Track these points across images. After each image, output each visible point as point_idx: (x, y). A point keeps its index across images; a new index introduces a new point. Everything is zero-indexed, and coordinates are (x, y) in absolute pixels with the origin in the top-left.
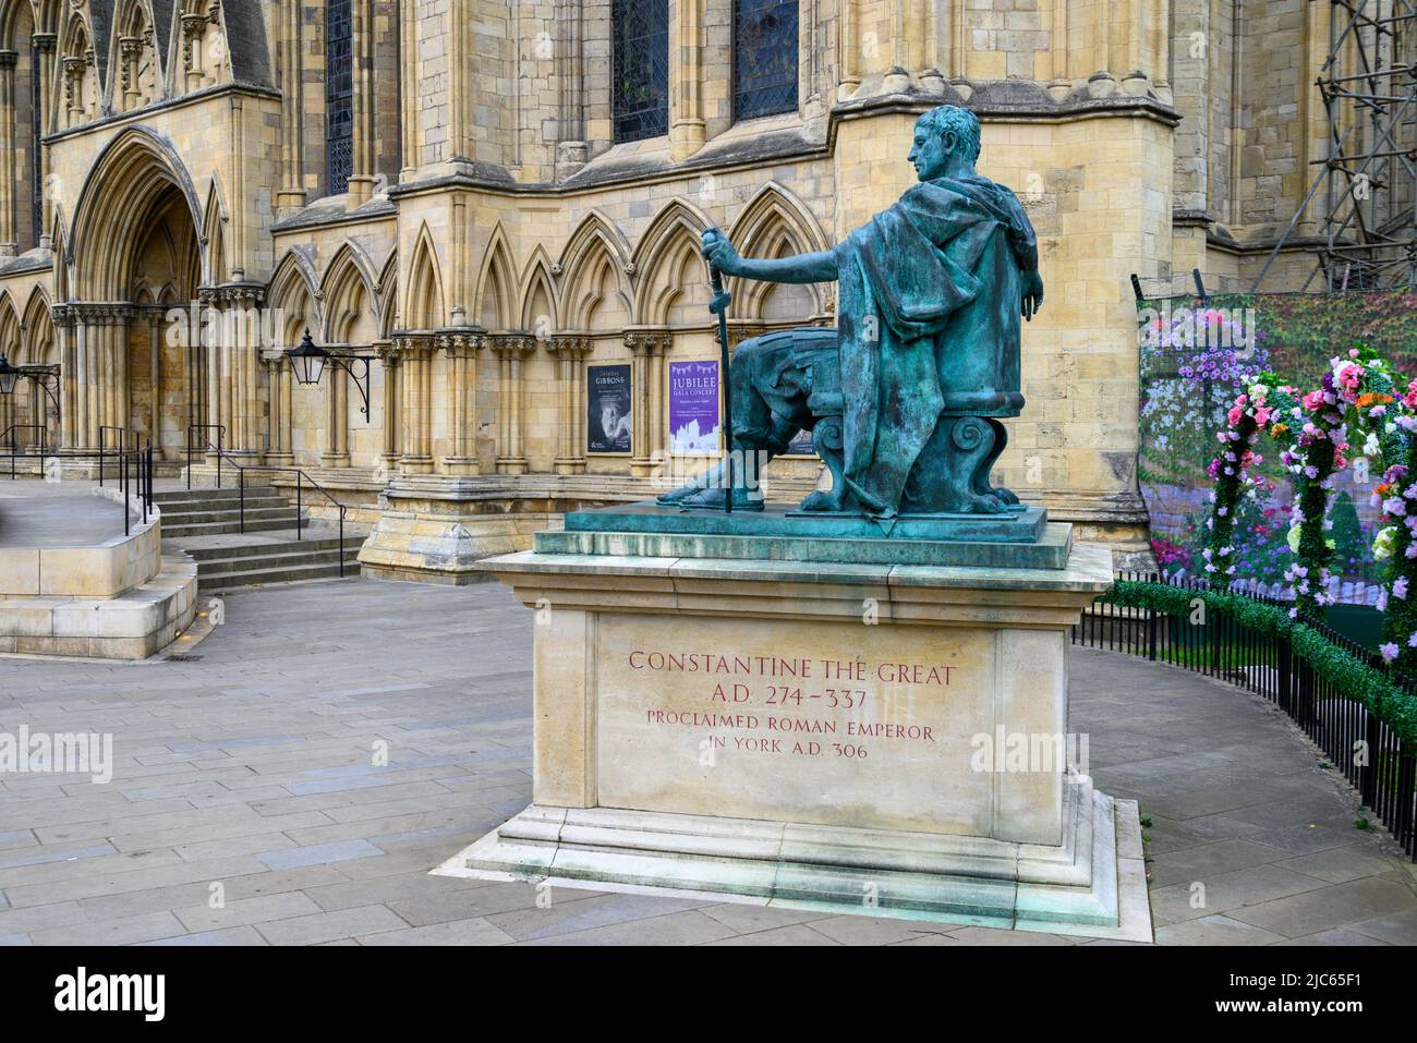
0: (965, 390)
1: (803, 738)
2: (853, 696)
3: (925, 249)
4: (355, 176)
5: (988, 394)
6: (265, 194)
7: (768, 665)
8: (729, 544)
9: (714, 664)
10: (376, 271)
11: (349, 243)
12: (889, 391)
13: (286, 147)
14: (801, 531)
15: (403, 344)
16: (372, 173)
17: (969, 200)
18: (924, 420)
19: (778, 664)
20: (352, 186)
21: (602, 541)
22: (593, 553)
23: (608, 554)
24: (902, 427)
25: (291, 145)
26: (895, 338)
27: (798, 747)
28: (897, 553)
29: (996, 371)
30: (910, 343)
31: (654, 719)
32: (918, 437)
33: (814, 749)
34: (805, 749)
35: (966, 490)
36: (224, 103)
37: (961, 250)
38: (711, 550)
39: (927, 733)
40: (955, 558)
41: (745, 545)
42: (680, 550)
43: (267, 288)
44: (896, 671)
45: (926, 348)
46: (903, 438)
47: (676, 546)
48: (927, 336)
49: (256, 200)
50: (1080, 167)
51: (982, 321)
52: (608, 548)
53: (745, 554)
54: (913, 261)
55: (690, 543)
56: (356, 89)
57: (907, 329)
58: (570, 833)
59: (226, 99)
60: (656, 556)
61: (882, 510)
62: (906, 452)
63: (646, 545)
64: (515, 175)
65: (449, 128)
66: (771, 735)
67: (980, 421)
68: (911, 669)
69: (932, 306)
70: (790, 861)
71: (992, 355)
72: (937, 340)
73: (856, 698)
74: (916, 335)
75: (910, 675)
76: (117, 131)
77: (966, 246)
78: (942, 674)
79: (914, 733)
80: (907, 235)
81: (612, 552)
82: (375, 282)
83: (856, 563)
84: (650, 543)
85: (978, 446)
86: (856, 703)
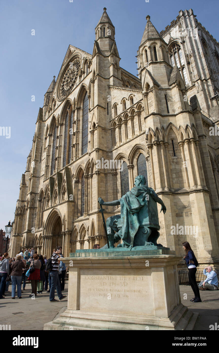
0: (144, 222)
1: (116, 294)
2: (125, 284)
3: (134, 197)
4: (84, 213)
5: (148, 222)
6: (72, 217)
8: (102, 253)
9: (100, 278)
10: (87, 227)
11: (84, 223)
12: (130, 223)
13: (75, 209)
15: (90, 238)
16: (87, 212)
18: (136, 228)
19: (111, 277)
20: (84, 215)
21: (81, 254)
22: (79, 257)
24: (133, 229)
25: (76, 209)
29: (149, 218)
32: (135, 231)
36: (66, 203)
38: (99, 255)
39: (140, 292)
41: (105, 254)
42: (94, 255)
43: (72, 231)
44: (133, 278)
45: (136, 215)
47: (93, 254)
49: (71, 218)
50: (193, 200)
51: (146, 209)
52: (81, 255)
53: (104, 255)
54: (132, 199)
55: (95, 253)
56: (85, 200)
57: (132, 211)
58: (72, 315)
59: (67, 203)
60: (89, 256)
64: (107, 210)
65: (97, 204)
67: (148, 228)
68: (136, 277)
69: (136, 207)
70: (113, 322)
72: (138, 213)
74: (134, 212)
75: (135, 279)
76: (52, 209)
77: (142, 197)
78: (141, 278)
79: (137, 291)
80: (131, 195)
82: (87, 229)
83: (124, 256)
84: (88, 254)
85: (147, 233)
86: (126, 285)
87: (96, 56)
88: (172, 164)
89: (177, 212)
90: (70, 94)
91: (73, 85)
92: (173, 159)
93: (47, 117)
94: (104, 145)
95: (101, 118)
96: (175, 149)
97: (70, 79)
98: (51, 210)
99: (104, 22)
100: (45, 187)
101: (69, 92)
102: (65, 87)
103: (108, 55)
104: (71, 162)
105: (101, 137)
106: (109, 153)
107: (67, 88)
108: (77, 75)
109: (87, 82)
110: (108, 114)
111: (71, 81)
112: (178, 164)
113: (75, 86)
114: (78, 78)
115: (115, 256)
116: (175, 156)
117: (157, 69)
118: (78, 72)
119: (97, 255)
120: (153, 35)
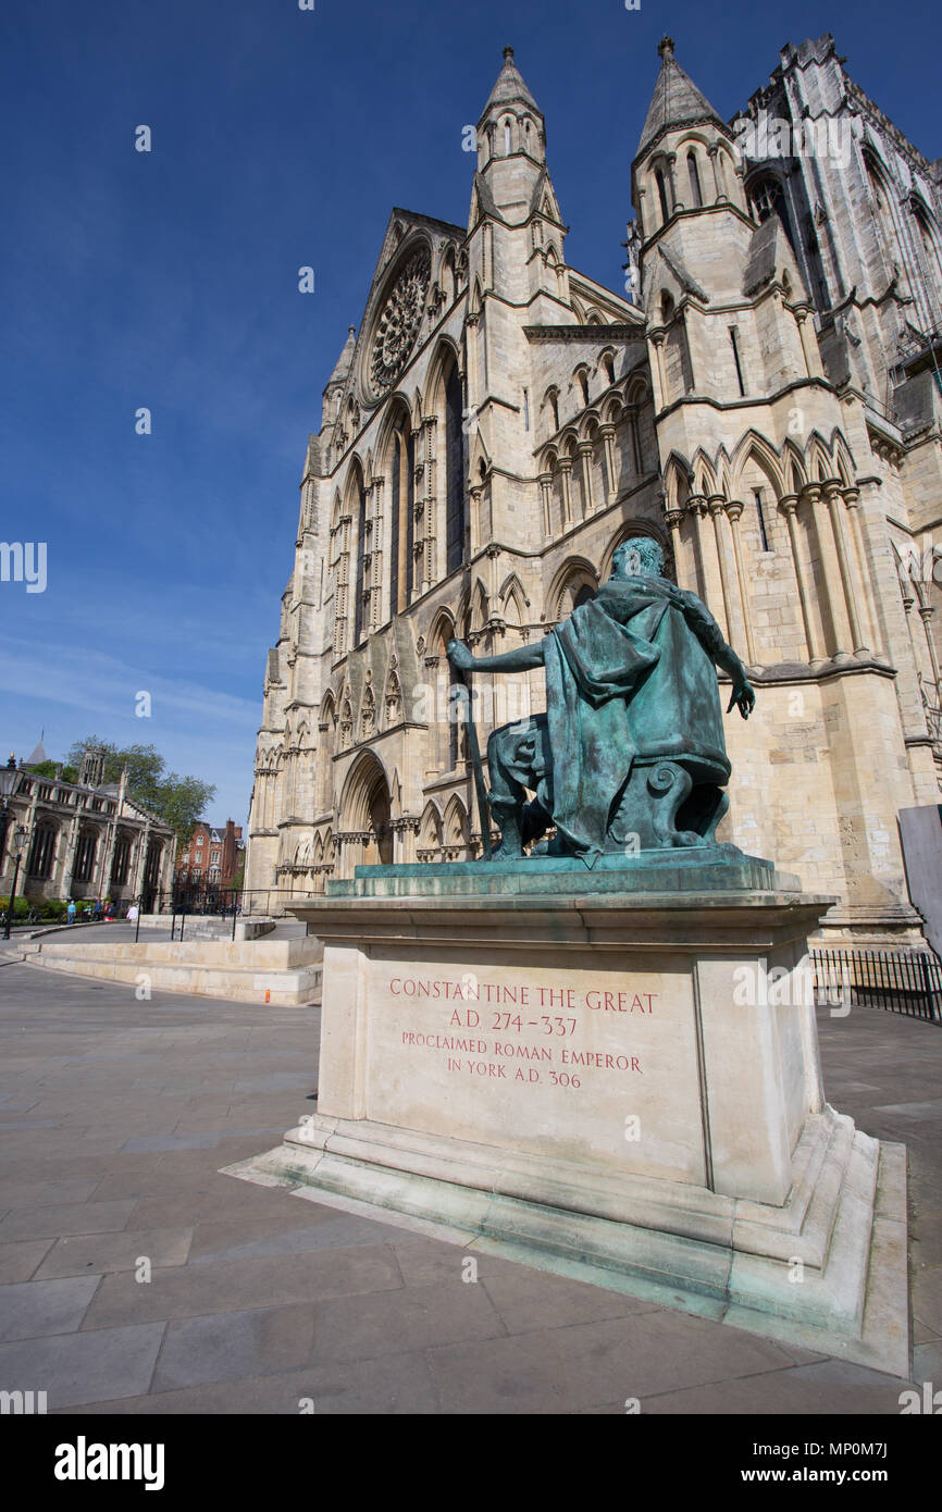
0: (657, 739)
1: (524, 1064)
2: (566, 1023)
3: (608, 625)
4: (459, 760)
5: (676, 739)
6: (420, 774)
7: (493, 991)
8: (459, 882)
9: (452, 989)
12: (588, 743)
13: (431, 750)
14: (520, 870)
16: (467, 757)
17: (645, 588)
18: (619, 765)
19: (502, 990)
20: (458, 765)
21: (371, 883)
22: (364, 895)
23: (374, 895)
24: (600, 772)
26: (591, 701)
27: (520, 1074)
28: (594, 882)
29: (682, 719)
30: (604, 702)
31: (407, 1040)
32: (615, 781)
33: (534, 1076)
34: (526, 1075)
35: (666, 827)
37: (639, 625)
38: (446, 888)
39: (635, 1064)
40: (646, 885)
42: (424, 889)
44: (602, 998)
45: (618, 704)
46: (601, 781)
47: (421, 886)
48: (617, 695)
49: (417, 776)
51: (665, 680)
52: (374, 890)
53: (471, 890)
54: (600, 637)
55: (430, 883)
57: (600, 691)
58: (336, 1144)
60: (406, 894)
61: (585, 849)
62: (604, 794)
63: (400, 886)
66: (498, 1060)
67: (672, 764)
68: (616, 997)
69: (618, 669)
70: (504, 1194)
71: (677, 706)
72: (628, 698)
73: (568, 1025)
74: (606, 695)
75: (615, 1003)
76: (359, 751)
77: (645, 621)
78: (644, 1001)
79: (622, 1063)
80: (594, 618)
81: (377, 893)
83: (558, 893)
84: (402, 884)
85: (671, 786)
86: (568, 1031)
87: (481, 228)
88: (756, 578)
89: (772, 748)
90: (402, 375)
91: (410, 346)
92: (762, 560)
93: (333, 464)
94: (516, 534)
95: (505, 441)
96: (766, 525)
97: (401, 327)
98: (355, 755)
99: (506, 98)
100: (336, 683)
101: (400, 370)
102: (385, 355)
103: (524, 221)
104: (414, 598)
105: (506, 508)
106: (532, 559)
107: (392, 361)
108: (422, 308)
109: (453, 328)
110: (528, 429)
111: (404, 334)
112: (776, 577)
113: (416, 349)
114: (427, 317)
115: (520, 893)
116: (766, 549)
117: (700, 238)
118: (424, 299)
119: (437, 888)
120: (685, 108)
